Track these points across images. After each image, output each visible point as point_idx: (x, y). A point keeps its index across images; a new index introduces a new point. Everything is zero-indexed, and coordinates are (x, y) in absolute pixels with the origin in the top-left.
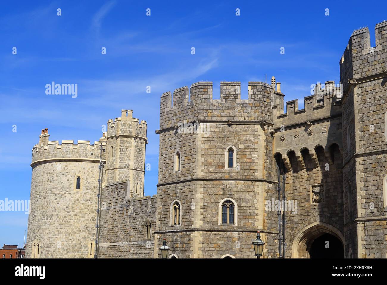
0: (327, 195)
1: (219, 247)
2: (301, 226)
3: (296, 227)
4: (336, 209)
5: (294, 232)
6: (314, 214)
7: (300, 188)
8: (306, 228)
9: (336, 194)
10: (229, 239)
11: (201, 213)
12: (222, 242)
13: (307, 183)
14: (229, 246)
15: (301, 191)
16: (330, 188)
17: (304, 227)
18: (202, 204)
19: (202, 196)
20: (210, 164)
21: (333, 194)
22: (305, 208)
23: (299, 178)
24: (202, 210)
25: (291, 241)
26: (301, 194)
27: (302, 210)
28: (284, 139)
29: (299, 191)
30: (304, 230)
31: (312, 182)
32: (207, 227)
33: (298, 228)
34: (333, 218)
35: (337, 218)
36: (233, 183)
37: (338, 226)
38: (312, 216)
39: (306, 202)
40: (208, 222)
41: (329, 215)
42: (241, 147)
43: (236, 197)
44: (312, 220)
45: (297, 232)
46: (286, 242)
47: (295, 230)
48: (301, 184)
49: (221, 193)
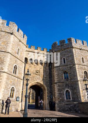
1: (11, 82)
4: (44, 78)
9: (44, 74)
10: (14, 80)
11: (8, 66)
12: (12, 81)
13: (34, 69)
14: (14, 83)
15: (32, 71)
18: (9, 63)
19: (9, 60)
20: (13, 50)
22: (33, 76)
23: (31, 67)
24: (8, 65)
27: (31, 77)
31: (36, 69)
32: (9, 73)
33: (30, 82)
35: (44, 81)
36: (18, 60)
38: (35, 79)
39: (33, 74)
40: (9, 71)
41: (41, 79)
42: (21, 50)
43: (18, 65)
48: (32, 69)
49: (15, 62)
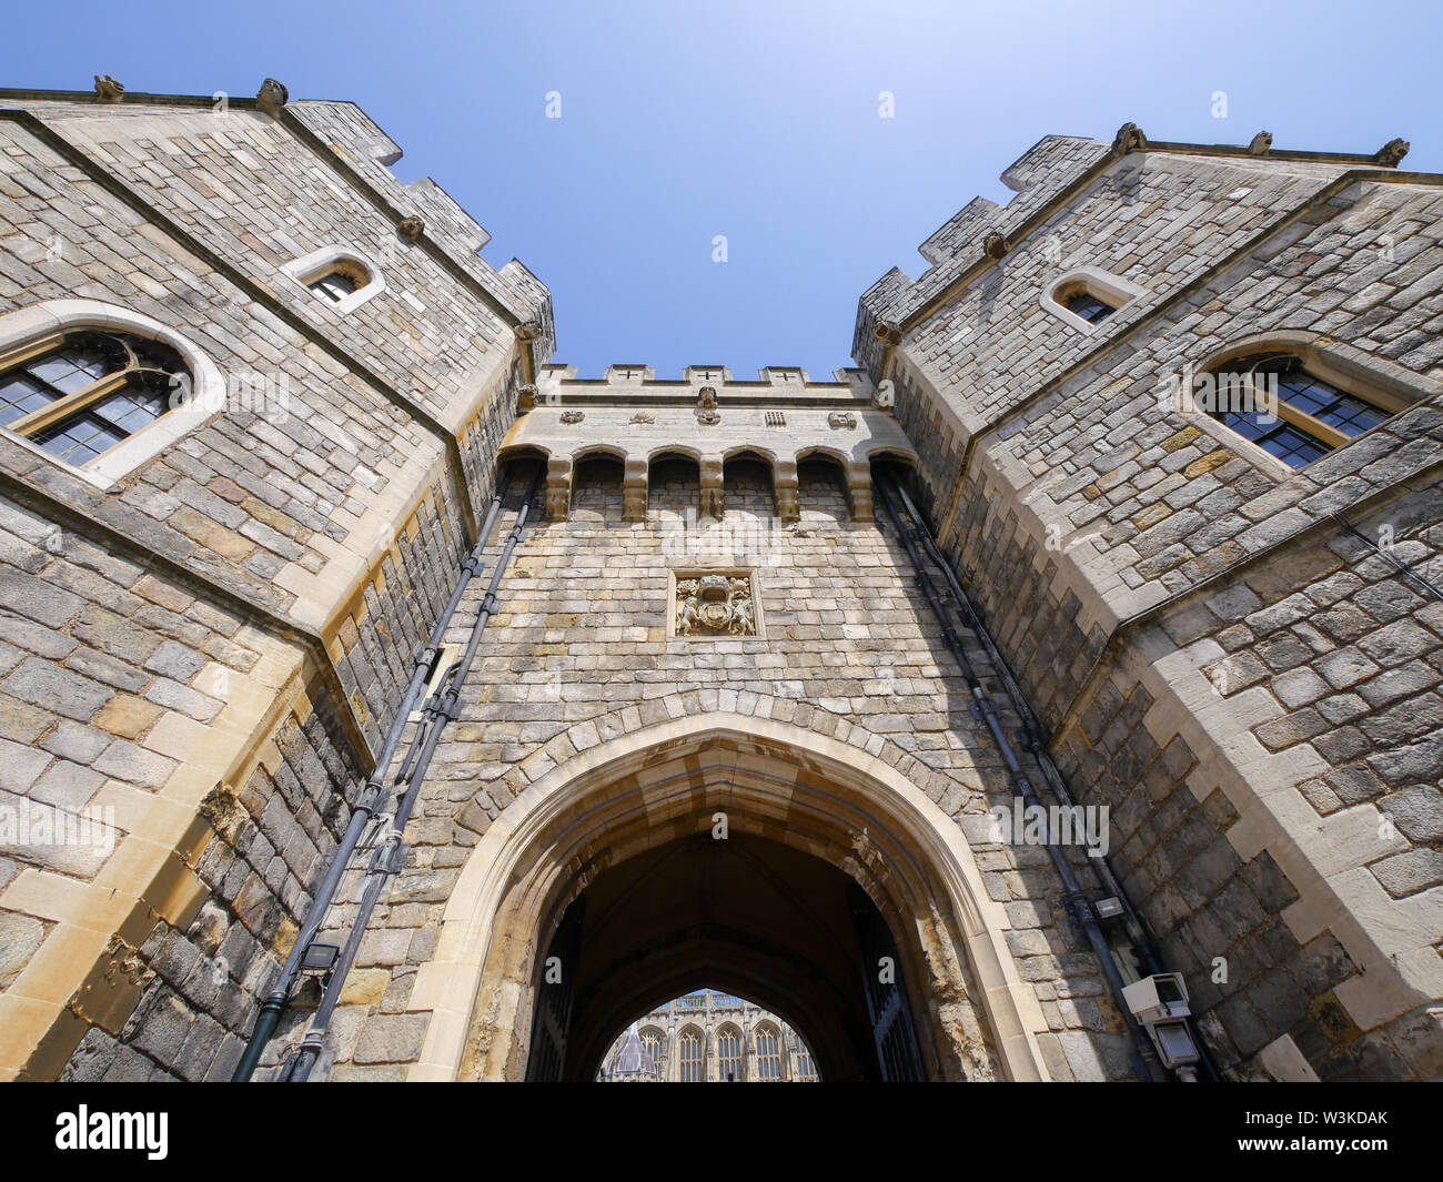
0: (776, 606)
2: (582, 735)
3: (535, 736)
4: (838, 661)
5: (509, 766)
6: (693, 676)
7: (605, 575)
8: (622, 748)
9: (831, 605)
13: (648, 561)
15: (611, 584)
16: (787, 584)
17: (604, 742)
21: (813, 605)
22: (627, 649)
23: (604, 545)
25: (467, 828)
26: (606, 595)
27: (603, 659)
28: (575, 422)
29: (593, 584)
30: (600, 758)
31: (682, 561)
33: (556, 747)
34: (825, 703)
35: (859, 704)
37: (876, 743)
38: (672, 688)
39: (634, 625)
41: (797, 687)
44: (675, 706)
45: (536, 766)
46: (409, 836)
47: (521, 753)
48: (615, 562)
